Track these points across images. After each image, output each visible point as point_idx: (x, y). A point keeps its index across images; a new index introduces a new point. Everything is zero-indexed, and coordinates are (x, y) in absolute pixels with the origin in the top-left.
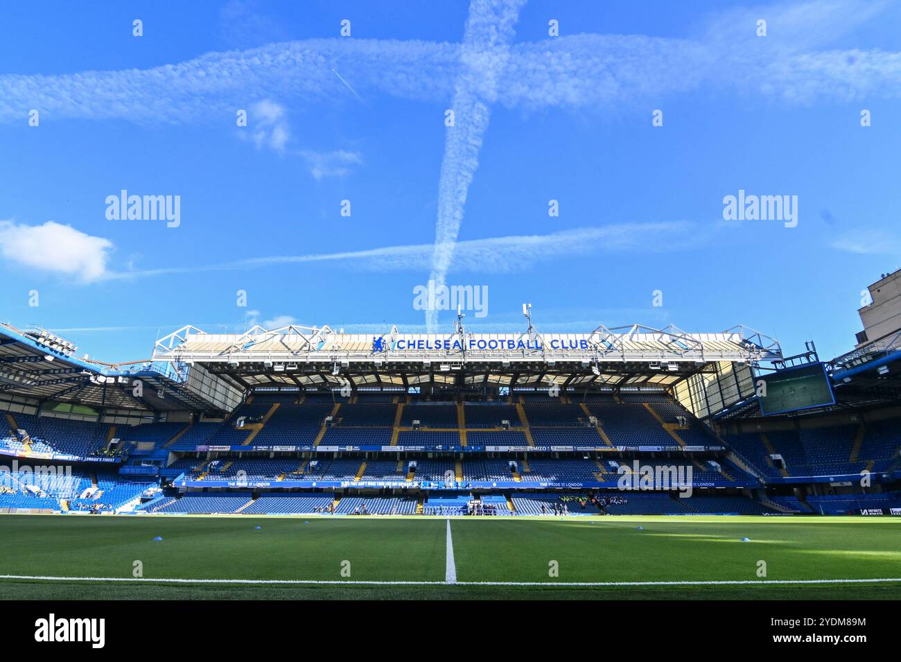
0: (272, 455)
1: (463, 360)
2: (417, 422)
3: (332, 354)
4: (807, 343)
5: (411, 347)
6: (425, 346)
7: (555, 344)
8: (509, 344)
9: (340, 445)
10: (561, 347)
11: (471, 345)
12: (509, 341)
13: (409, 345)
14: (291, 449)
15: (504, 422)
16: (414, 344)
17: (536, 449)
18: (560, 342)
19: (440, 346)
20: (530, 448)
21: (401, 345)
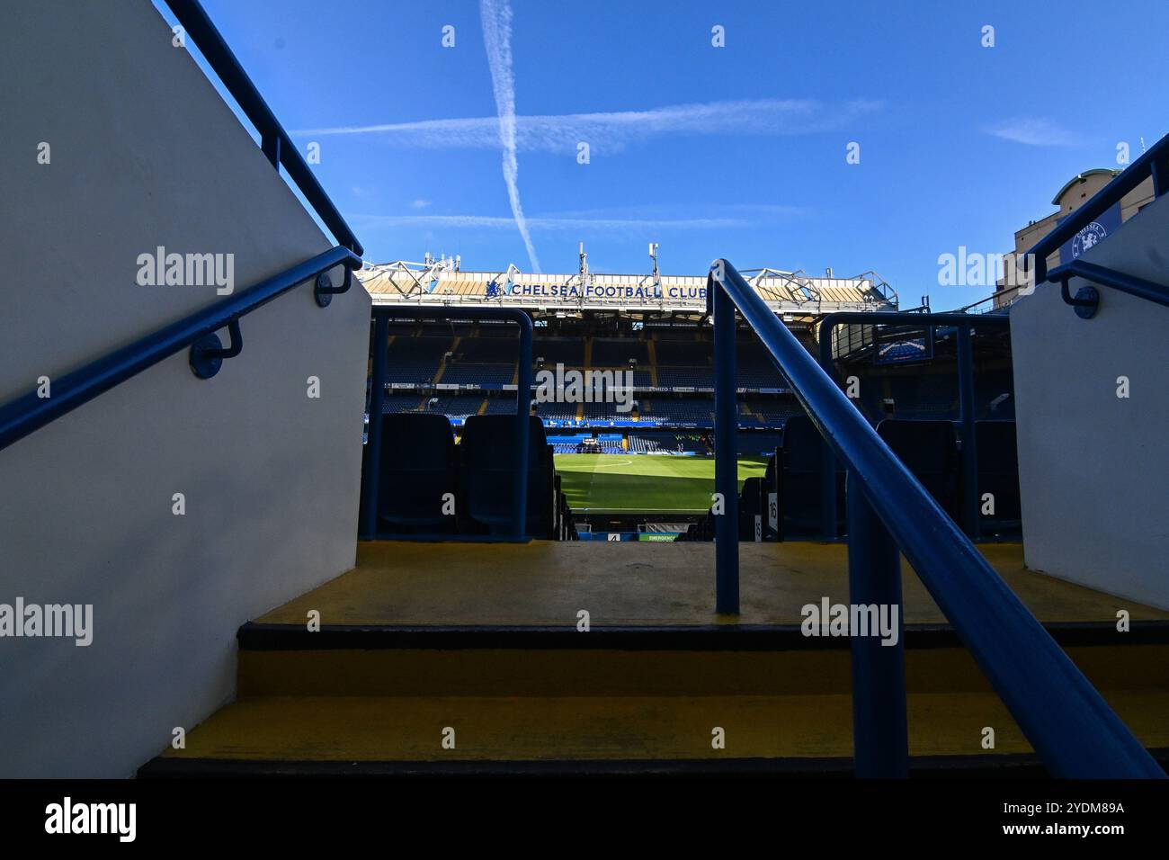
0: (391, 392)
1: (579, 307)
2: (542, 359)
3: (444, 298)
4: (923, 298)
5: (527, 292)
6: (540, 292)
7: (673, 292)
8: (627, 292)
9: (460, 383)
10: (679, 296)
11: (588, 291)
12: (627, 288)
13: (525, 290)
14: (410, 386)
15: (631, 361)
16: (529, 290)
17: (658, 389)
18: (679, 291)
19: (557, 291)
20: (652, 389)
21: (516, 290)
